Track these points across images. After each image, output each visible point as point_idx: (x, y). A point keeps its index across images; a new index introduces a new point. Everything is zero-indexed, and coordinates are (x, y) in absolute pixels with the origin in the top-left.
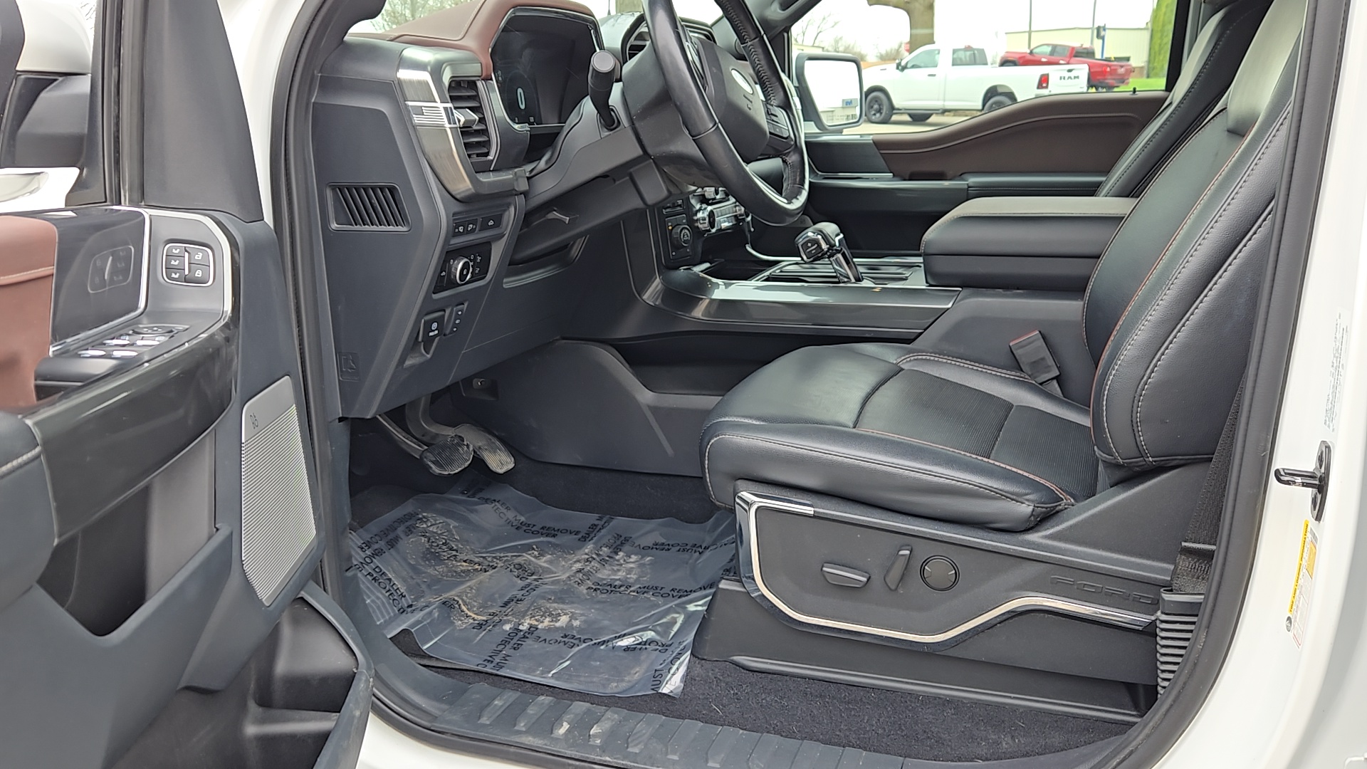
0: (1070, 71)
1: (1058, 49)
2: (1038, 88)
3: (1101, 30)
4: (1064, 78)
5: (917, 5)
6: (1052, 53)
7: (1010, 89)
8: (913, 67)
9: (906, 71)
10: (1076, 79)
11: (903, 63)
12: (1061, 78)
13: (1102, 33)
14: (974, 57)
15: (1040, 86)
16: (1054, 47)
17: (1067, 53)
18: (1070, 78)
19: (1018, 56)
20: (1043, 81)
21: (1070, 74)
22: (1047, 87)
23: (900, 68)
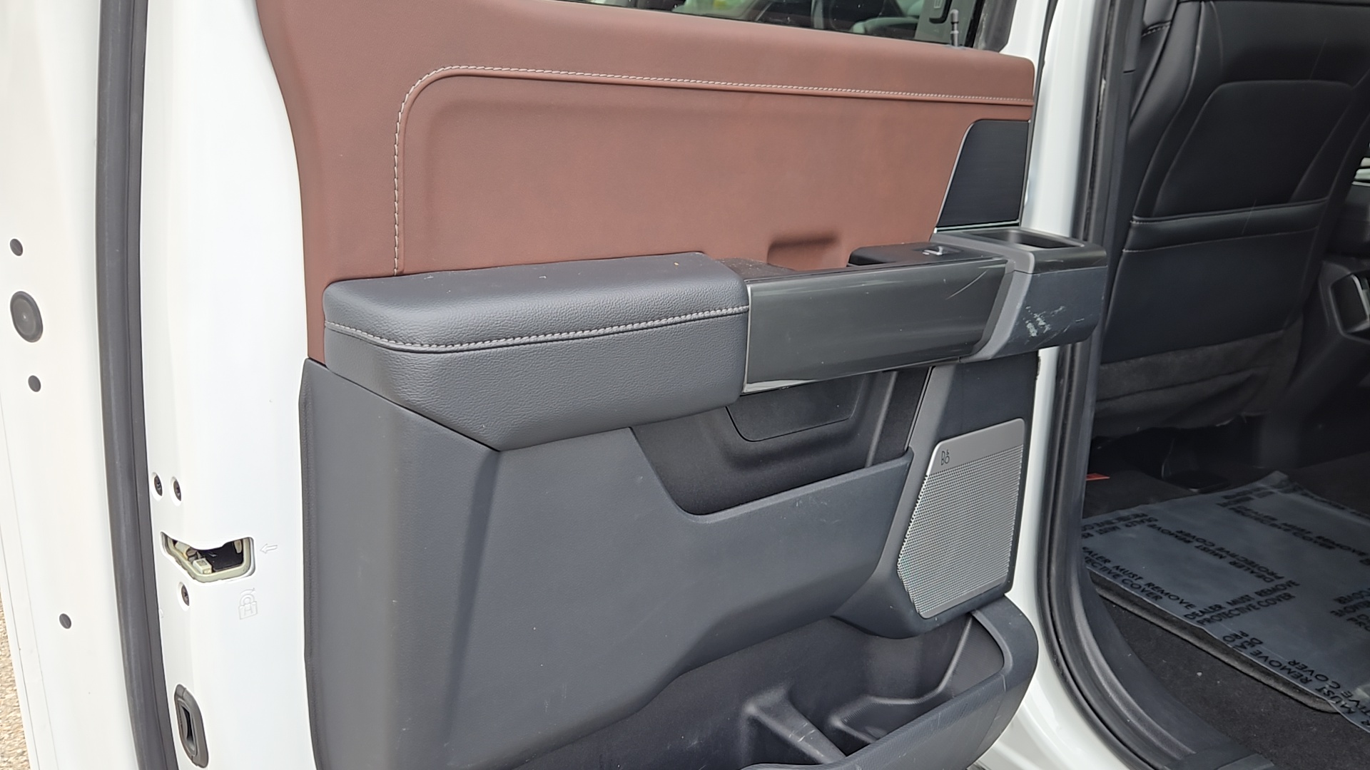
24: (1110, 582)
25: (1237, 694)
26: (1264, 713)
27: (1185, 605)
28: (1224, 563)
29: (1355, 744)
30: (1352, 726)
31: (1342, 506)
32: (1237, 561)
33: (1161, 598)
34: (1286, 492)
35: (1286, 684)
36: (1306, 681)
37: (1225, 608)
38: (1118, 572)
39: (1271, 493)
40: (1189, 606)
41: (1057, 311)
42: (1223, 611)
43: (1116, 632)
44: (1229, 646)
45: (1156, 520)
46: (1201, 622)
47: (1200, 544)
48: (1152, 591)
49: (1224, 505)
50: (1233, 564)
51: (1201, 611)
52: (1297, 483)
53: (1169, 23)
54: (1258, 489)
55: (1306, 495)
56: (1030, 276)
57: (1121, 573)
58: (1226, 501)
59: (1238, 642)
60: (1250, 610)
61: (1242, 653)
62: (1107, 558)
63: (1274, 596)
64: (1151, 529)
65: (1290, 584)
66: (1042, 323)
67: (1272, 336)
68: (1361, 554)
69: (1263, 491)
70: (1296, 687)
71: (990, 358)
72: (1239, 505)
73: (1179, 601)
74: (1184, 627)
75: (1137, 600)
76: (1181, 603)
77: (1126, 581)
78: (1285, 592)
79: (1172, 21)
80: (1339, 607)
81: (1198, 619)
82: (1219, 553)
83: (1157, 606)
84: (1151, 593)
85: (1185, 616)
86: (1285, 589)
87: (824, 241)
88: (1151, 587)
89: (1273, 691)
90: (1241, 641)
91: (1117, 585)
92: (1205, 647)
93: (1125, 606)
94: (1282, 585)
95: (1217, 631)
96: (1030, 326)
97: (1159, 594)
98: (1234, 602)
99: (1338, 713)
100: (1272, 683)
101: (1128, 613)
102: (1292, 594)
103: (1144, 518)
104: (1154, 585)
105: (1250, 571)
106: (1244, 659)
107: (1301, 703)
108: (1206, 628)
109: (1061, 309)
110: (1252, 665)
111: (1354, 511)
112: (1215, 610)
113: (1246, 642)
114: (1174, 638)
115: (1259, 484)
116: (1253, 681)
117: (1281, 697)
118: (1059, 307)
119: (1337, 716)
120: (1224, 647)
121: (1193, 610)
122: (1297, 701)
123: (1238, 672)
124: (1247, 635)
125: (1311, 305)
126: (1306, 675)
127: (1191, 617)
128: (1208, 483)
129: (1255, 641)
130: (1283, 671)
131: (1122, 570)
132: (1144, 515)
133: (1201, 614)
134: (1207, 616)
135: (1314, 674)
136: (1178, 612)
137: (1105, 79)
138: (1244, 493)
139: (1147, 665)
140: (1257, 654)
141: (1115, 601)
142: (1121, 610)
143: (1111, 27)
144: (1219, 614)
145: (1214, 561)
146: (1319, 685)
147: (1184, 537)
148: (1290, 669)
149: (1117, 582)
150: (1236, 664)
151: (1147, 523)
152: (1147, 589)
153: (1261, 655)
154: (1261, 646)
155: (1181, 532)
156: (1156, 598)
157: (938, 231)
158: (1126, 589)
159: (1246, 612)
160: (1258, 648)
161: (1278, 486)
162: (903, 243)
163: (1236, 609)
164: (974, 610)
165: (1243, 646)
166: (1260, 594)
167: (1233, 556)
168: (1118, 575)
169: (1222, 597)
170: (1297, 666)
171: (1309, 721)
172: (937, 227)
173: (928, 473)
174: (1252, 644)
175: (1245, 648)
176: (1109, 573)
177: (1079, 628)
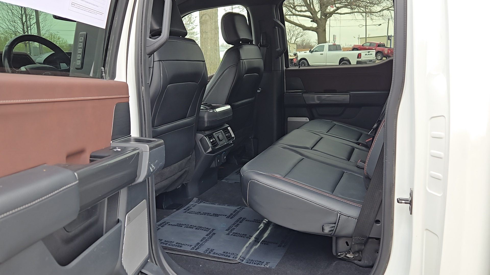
0: (369, 52)
1: (372, 44)
2: (357, 58)
3: (390, 37)
4: (367, 55)
5: (320, 30)
6: (370, 45)
7: (348, 59)
8: (315, 51)
9: (313, 53)
10: (371, 55)
11: (312, 50)
12: (365, 55)
13: (390, 38)
14: (335, 48)
15: (358, 57)
16: (371, 43)
17: (375, 45)
18: (369, 54)
19: (358, 47)
20: (359, 56)
21: (369, 53)
22: (360, 58)
23: (311, 52)
24: (165, 246)
25: (213, 268)
26: (222, 270)
27: (189, 246)
28: (194, 230)
29: (247, 269)
30: (244, 265)
31: (214, 203)
32: (197, 228)
33: (182, 246)
34: (199, 203)
35: (225, 259)
36: (229, 256)
37: (200, 243)
38: (166, 242)
39: (196, 205)
40: (191, 246)
41: (156, 162)
42: (200, 244)
43: (173, 262)
44: (206, 254)
45: (169, 223)
46: (196, 250)
47: (185, 226)
48: (179, 245)
49: (185, 212)
50: (196, 229)
51: (195, 246)
52: (201, 200)
53: (152, 68)
54: (192, 205)
55: (204, 203)
56: (149, 152)
57: (167, 242)
58: (185, 211)
59: (208, 252)
60: (207, 241)
61: (210, 255)
62: (161, 239)
63: (211, 235)
64: (169, 226)
65: (213, 230)
66: (153, 167)
67: (189, 158)
68: (226, 215)
69: (193, 205)
70: (227, 259)
71: (142, 181)
72: (189, 211)
73: (187, 245)
74: (192, 253)
75: (175, 249)
76: (188, 246)
77: (170, 245)
78: (213, 233)
79: (153, 67)
80: (227, 232)
81: (195, 249)
82: (191, 227)
83: (182, 249)
84: (179, 246)
85: (191, 249)
86: (213, 232)
87: (81, 152)
88: (178, 244)
89: (222, 263)
90: (209, 251)
91: (168, 247)
92: (200, 257)
93: (172, 253)
94: (211, 231)
95: (201, 250)
96: (151, 168)
97: (181, 245)
98: (202, 240)
99: (240, 262)
100: (221, 260)
101: (174, 254)
102: (215, 233)
103: (165, 223)
104: (178, 243)
105: (201, 230)
106: (212, 256)
107: (230, 263)
108: (198, 251)
109: (157, 161)
110: (214, 257)
111: (218, 204)
112: (198, 245)
113: (210, 251)
114: (190, 257)
115: (191, 203)
116: (216, 262)
117: (225, 263)
118: (156, 161)
119: (240, 263)
120: (205, 255)
121: (192, 247)
122: (229, 263)
123: (211, 261)
124: (209, 249)
125: (196, 147)
126: (228, 255)
127: (193, 249)
128: (178, 207)
129: (212, 250)
130: (223, 256)
131: (167, 241)
132: (165, 222)
133: (195, 247)
134: (197, 247)
135: (230, 254)
136: (188, 249)
137: (143, 86)
138: (189, 207)
139: (185, 269)
140: (214, 253)
141: (169, 252)
142: (171, 254)
143: (142, 70)
144: (200, 245)
145: (191, 229)
146: (233, 256)
147: (180, 225)
148: (224, 255)
149: (167, 246)
150: (210, 259)
151: (167, 224)
152: (177, 245)
153: (215, 253)
154: (214, 250)
155: (178, 224)
156: (181, 247)
157: (112, 142)
158: (171, 247)
159: (206, 242)
160: (214, 251)
161: (197, 202)
162: (104, 148)
163: (203, 242)
164: (141, 270)
165: (210, 253)
166: (207, 235)
167: (195, 227)
168: (167, 243)
169: (198, 240)
170: (225, 253)
171: (234, 268)
172: (111, 141)
173: (126, 226)
174: (212, 251)
175: (211, 253)
176: (164, 244)
177: (164, 264)
